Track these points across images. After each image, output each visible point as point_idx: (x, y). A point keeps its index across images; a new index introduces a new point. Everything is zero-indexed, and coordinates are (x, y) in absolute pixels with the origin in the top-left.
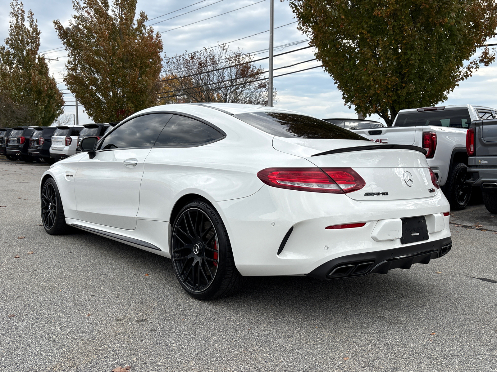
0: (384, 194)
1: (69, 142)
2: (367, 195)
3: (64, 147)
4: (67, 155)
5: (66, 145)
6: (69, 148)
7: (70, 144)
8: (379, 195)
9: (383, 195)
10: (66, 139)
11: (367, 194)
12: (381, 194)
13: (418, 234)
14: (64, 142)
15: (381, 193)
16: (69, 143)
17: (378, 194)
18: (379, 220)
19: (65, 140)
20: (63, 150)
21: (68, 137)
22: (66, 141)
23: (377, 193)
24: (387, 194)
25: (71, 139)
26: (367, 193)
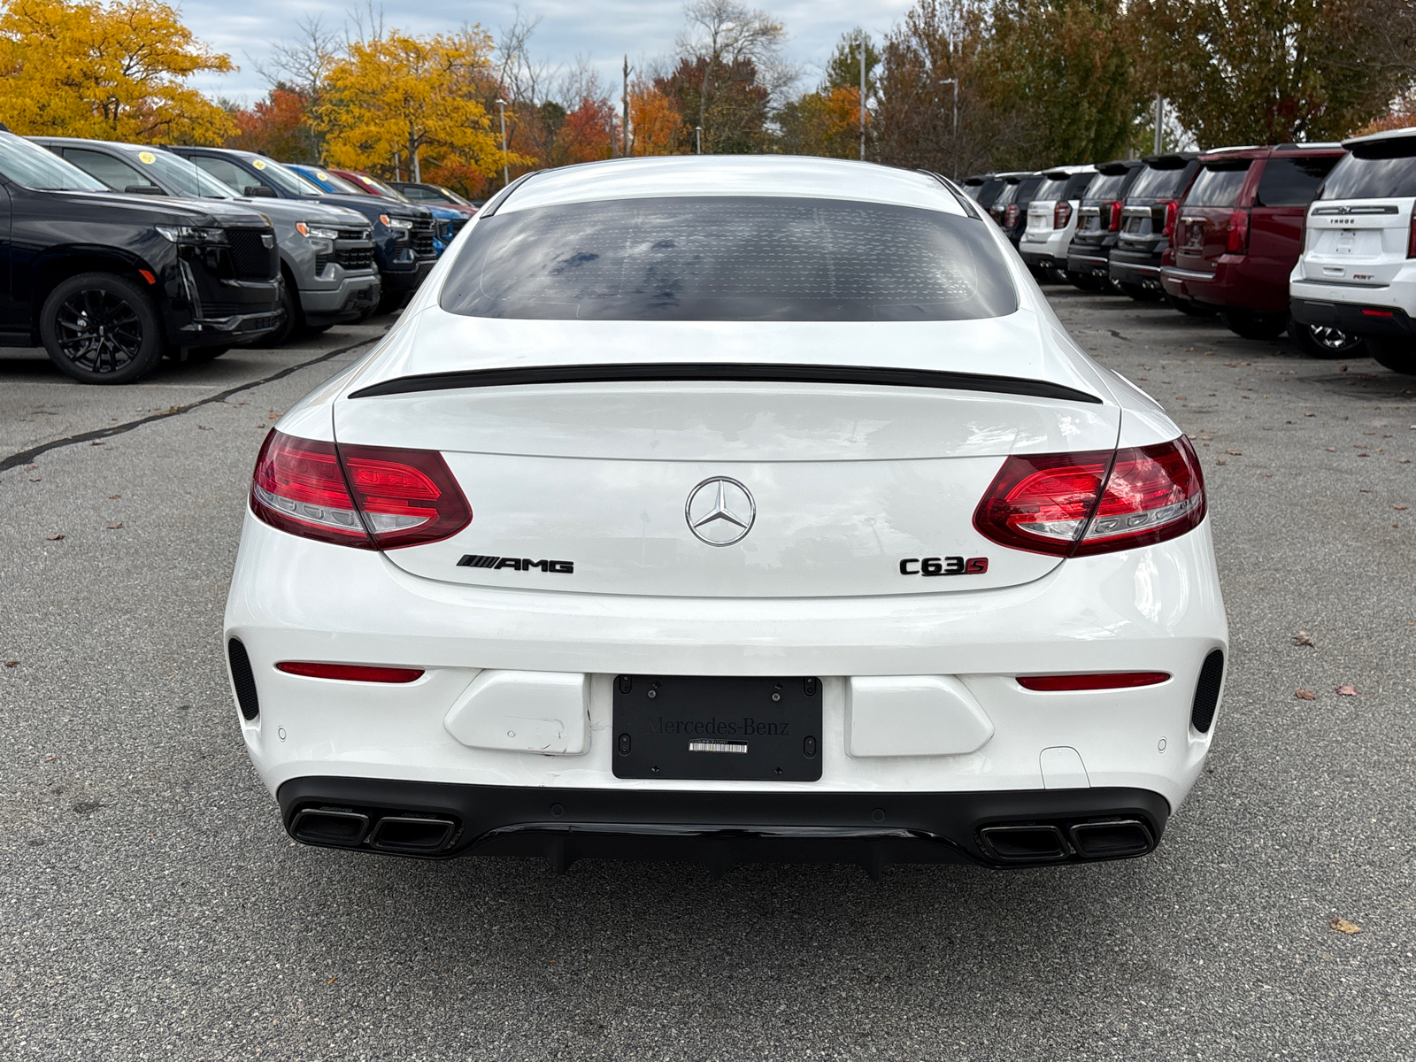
0: (547, 566)
1: (1062, 217)
2: (468, 565)
3: (1050, 234)
4: (1056, 256)
5: (1056, 227)
6: (1063, 237)
7: (1065, 225)
8: (526, 568)
9: (543, 570)
10: (1056, 209)
11: (469, 561)
12: (535, 565)
13: (744, 749)
14: (1052, 219)
15: (535, 561)
16: (1064, 221)
17: (521, 565)
18: (483, 670)
19: (1053, 212)
20: (1045, 242)
21: (1062, 204)
22: (1056, 214)
23: (517, 561)
24: (567, 568)
25: (1069, 210)
26: (471, 556)
